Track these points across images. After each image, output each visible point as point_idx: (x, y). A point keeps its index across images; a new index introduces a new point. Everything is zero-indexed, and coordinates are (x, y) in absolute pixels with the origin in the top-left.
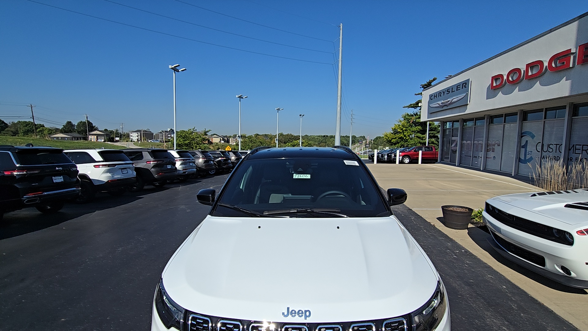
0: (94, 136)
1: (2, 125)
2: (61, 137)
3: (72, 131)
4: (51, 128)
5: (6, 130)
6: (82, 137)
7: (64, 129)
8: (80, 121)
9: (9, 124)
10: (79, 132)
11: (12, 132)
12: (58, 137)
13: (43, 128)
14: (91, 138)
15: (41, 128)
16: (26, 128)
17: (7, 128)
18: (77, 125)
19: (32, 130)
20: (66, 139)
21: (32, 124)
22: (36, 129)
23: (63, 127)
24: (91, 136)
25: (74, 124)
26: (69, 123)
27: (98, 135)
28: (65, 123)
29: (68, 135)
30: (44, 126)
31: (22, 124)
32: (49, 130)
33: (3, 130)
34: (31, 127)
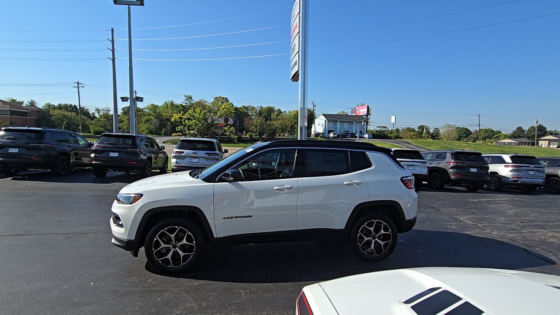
0: (546, 141)
1: (468, 133)
2: (508, 143)
3: (521, 137)
4: (507, 134)
5: (470, 136)
6: (531, 142)
7: (514, 134)
8: (532, 126)
9: (472, 132)
10: (528, 138)
11: (474, 138)
12: (505, 142)
13: (500, 134)
14: (542, 143)
15: (498, 134)
16: (485, 135)
17: (470, 135)
18: (527, 130)
19: (489, 136)
20: (513, 144)
21: (490, 131)
22: (493, 135)
23: (513, 132)
24: (542, 141)
25: (525, 130)
26: (520, 129)
27: (550, 141)
28: (515, 129)
29: (515, 140)
30: (501, 133)
31: (482, 131)
32: (504, 136)
33: (468, 137)
34: (490, 133)
